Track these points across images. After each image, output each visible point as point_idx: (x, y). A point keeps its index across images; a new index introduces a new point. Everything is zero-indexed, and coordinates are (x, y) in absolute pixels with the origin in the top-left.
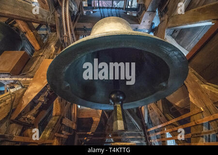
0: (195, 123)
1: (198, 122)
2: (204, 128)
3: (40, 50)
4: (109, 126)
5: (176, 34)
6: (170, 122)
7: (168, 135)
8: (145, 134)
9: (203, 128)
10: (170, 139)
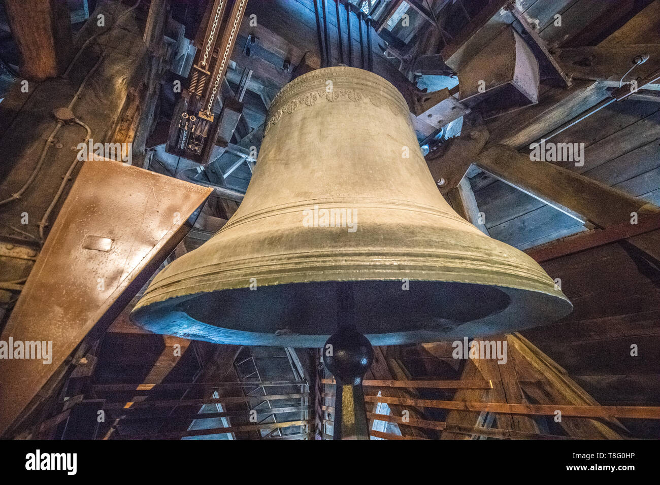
0: (466, 406)
1: (472, 407)
2: (480, 418)
3: (49, 79)
4: (218, 368)
5: (481, 183)
6: (398, 384)
7: (382, 408)
8: (312, 388)
9: (478, 418)
10: (381, 417)
